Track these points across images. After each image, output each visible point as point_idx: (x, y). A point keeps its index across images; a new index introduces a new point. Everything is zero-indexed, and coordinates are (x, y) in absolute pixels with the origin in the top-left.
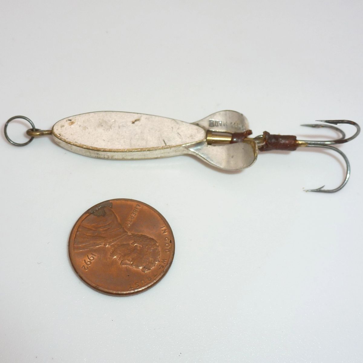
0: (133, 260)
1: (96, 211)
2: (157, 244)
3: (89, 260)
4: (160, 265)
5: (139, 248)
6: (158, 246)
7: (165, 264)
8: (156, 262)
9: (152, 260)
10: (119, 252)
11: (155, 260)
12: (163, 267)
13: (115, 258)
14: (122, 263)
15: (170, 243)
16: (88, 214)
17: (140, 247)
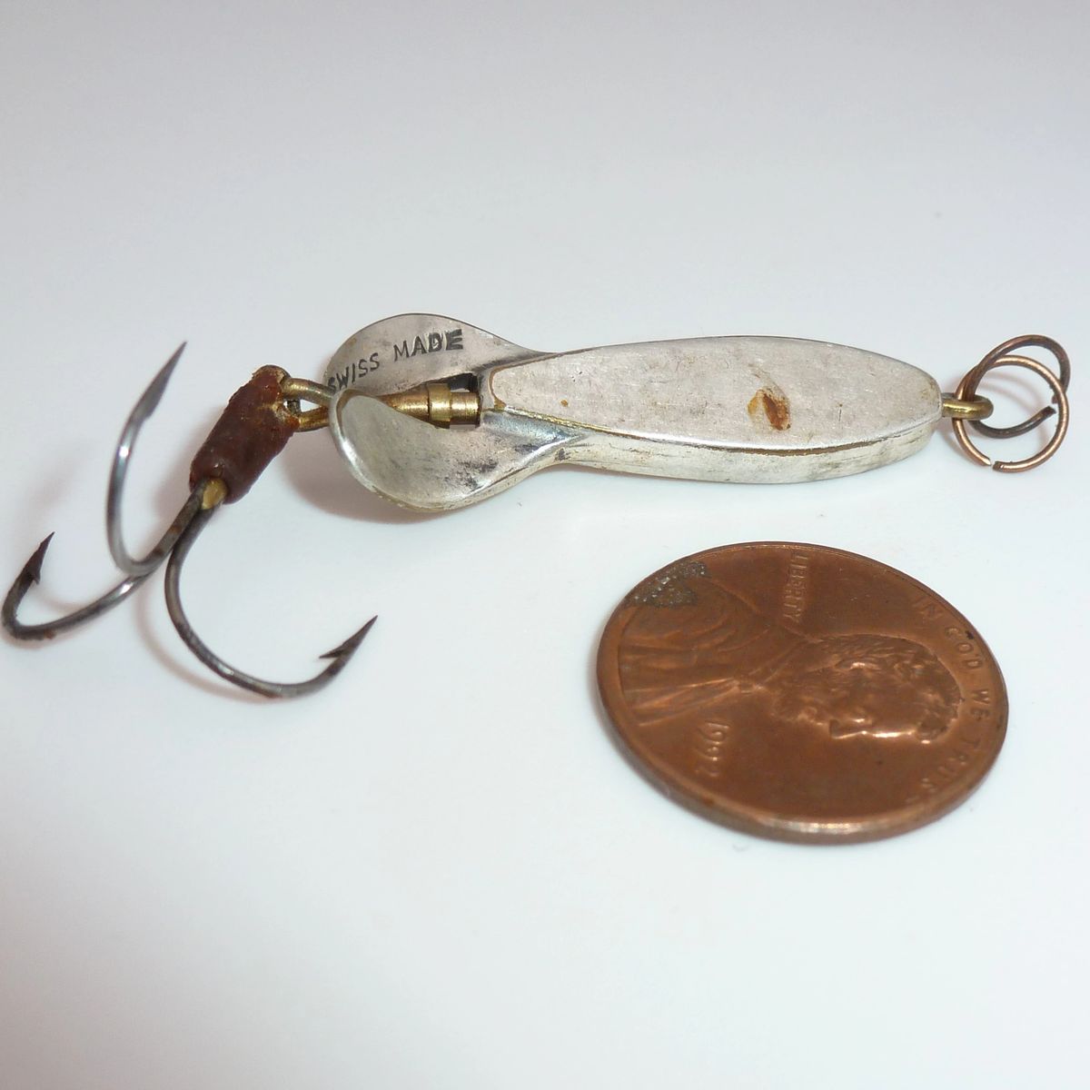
0: (869, 711)
1: (658, 593)
2: (931, 652)
3: (709, 742)
4: (973, 710)
5: (869, 675)
6: (935, 658)
7: (987, 702)
8: (955, 705)
9: (936, 702)
10: (807, 699)
11: (948, 700)
12: (987, 713)
13: (803, 721)
14: (836, 728)
15: (972, 642)
16: (632, 610)
17: (872, 670)
